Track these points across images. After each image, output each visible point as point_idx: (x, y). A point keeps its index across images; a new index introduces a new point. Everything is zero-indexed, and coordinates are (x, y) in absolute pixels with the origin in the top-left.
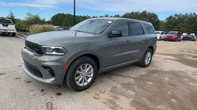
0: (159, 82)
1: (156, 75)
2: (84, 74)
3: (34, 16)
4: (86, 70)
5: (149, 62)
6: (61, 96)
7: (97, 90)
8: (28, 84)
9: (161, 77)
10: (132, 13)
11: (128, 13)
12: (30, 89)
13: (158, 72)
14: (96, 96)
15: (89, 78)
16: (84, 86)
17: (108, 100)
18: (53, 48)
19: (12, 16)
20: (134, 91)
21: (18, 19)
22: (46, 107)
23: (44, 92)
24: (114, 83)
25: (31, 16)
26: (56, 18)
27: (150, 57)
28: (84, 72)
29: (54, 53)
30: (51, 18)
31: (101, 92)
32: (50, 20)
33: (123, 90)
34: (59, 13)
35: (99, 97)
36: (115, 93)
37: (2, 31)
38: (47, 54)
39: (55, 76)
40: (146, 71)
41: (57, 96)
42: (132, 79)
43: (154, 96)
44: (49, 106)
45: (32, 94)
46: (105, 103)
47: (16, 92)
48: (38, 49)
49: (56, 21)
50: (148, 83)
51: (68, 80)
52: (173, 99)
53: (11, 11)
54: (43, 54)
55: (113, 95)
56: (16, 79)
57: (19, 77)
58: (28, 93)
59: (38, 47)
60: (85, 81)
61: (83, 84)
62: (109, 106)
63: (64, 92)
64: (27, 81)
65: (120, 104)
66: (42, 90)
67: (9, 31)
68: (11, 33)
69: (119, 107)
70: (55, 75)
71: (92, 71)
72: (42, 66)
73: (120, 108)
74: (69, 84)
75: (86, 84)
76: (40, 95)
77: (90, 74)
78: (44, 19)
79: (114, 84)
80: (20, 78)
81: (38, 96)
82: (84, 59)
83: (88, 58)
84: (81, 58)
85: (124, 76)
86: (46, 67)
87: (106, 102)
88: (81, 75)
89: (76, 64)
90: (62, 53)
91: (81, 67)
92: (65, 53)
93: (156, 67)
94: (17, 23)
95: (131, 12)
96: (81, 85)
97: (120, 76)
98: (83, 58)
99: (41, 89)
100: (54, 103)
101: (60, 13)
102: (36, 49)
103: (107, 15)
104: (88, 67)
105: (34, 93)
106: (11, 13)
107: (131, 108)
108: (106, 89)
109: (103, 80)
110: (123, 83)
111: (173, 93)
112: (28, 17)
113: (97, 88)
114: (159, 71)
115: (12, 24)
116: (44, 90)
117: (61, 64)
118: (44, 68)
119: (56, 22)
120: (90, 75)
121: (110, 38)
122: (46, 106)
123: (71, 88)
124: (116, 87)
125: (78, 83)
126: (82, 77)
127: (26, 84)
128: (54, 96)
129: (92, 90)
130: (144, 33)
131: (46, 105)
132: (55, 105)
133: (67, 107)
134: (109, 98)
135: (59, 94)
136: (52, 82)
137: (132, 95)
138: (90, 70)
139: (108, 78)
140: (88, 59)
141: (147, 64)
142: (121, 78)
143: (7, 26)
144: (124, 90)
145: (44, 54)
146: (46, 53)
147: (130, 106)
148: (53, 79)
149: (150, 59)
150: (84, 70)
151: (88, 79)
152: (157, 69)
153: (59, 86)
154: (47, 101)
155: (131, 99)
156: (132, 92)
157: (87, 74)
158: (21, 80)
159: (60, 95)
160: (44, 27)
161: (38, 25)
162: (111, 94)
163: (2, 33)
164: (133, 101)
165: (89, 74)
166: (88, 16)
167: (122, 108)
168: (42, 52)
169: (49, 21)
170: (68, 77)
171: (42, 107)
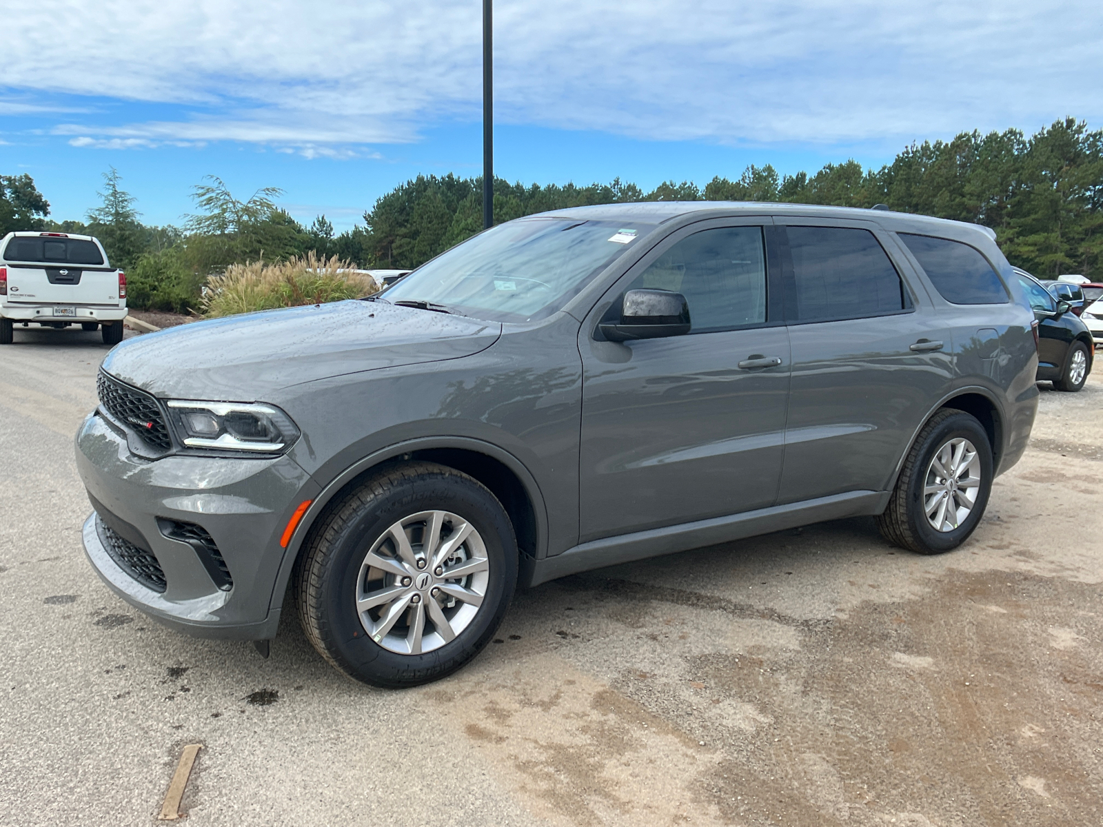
0: (987, 659)
1: (994, 608)
2: (422, 576)
3: (246, 210)
4: (437, 551)
5: (963, 513)
6: (271, 710)
7: (513, 688)
8: (110, 632)
9: (1027, 625)
10: (962, 143)
11: (925, 148)
12: (108, 660)
13: (1025, 585)
14: (489, 724)
15: (459, 603)
16: (422, 656)
17: (559, 748)
18: (223, 409)
19: (117, 214)
20: (763, 709)
21: (164, 231)
22: (165, 764)
23: (183, 682)
24: (646, 647)
25: (224, 211)
26: (402, 210)
27: (975, 477)
28: (420, 565)
29: (229, 441)
30: (370, 211)
31: (527, 703)
32: (363, 225)
33: (687, 694)
34: (420, 179)
35: (503, 732)
36: (618, 711)
37: (47, 313)
38: (190, 448)
39: (231, 584)
40: (927, 583)
41: (250, 708)
42: (791, 631)
43: (898, 746)
44: (183, 759)
45: (108, 686)
46: (523, 767)
47: (31, 673)
48: (146, 417)
49: (403, 230)
50: (903, 659)
51: (312, 612)
52: (1037, 774)
53: (112, 181)
54: (169, 445)
55: (602, 723)
56: (47, 601)
57: (71, 593)
58: (88, 684)
59: (145, 407)
60: (430, 627)
61: (417, 645)
62: (544, 785)
63: (299, 688)
64: (106, 613)
65: (624, 776)
66: (176, 672)
67: (84, 314)
68: (100, 326)
69: (607, 796)
70: (228, 574)
71: (481, 558)
72: (161, 520)
73: (616, 799)
74: (316, 632)
75: (436, 642)
76: (155, 697)
77: (470, 578)
78: (322, 223)
79: (643, 656)
80: (72, 599)
81: (143, 703)
82: (421, 477)
83: (447, 471)
84: (395, 476)
85: (741, 611)
86: (181, 527)
87: (536, 764)
88: (398, 583)
89: (362, 513)
90: (272, 441)
91: (397, 530)
92: (289, 443)
93: (1021, 553)
94: (147, 260)
95: (948, 140)
96: (403, 647)
97: (712, 603)
98: (411, 472)
99: (171, 663)
100: (215, 744)
101: (426, 176)
102: (138, 417)
103: (760, 167)
104: (447, 530)
105: (123, 683)
106: (115, 194)
107: (689, 809)
108: (571, 682)
109: (576, 631)
110: (709, 650)
111: (1058, 738)
112: (208, 214)
113: (517, 673)
114: (1040, 580)
115: (106, 264)
116: (185, 670)
117: (262, 510)
118: (173, 534)
119: (404, 236)
120: (468, 586)
121: (608, 344)
122: (166, 759)
123: (332, 662)
124: (643, 676)
125: (377, 633)
126: (405, 592)
127: (96, 631)
128: (230, 709)
129: (478, 684)
130: (905, 303)
131: (170, 752)
132: (221, 759)
133: (281, 774)
134: (565, 740)
135: (263, 698)
136: (216, 619)
137: (740, 731)
138: (469, 556)
139: (616, 617)
140: (448, 478)
141: (949, 527)
142: (717, 619)
143: (73, 278)
144: (695, 700)
145: (174, 451)
146: (188, 442)
147: (689, 795)
148: (218, 599)
149: (971, 495)
150: (422, 555)
151: (449, 613)
152: (1023, 567)
153: (263, 648)
154: (179, 735)
155: (718, 757)
156: (750, 709)
157: (447, 581)
158: (75, 607)
159: (269, 702)
160: (289, 280)
161: (258, 265)
162: (595, 715)
163: (44, 323)
164: (725, 771)
165: (458, 581)
166: (624, 185)
167: (624, 807)
168: (166, 436)
169: (357, 233)
170: (312, 591)
171: (145, 762)
